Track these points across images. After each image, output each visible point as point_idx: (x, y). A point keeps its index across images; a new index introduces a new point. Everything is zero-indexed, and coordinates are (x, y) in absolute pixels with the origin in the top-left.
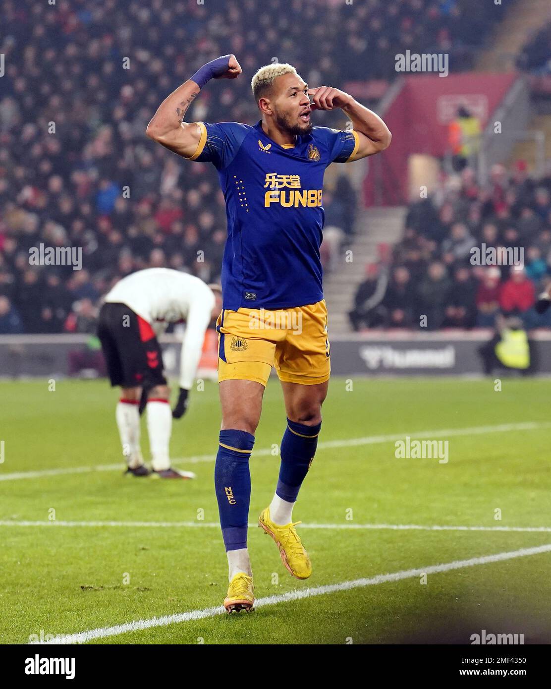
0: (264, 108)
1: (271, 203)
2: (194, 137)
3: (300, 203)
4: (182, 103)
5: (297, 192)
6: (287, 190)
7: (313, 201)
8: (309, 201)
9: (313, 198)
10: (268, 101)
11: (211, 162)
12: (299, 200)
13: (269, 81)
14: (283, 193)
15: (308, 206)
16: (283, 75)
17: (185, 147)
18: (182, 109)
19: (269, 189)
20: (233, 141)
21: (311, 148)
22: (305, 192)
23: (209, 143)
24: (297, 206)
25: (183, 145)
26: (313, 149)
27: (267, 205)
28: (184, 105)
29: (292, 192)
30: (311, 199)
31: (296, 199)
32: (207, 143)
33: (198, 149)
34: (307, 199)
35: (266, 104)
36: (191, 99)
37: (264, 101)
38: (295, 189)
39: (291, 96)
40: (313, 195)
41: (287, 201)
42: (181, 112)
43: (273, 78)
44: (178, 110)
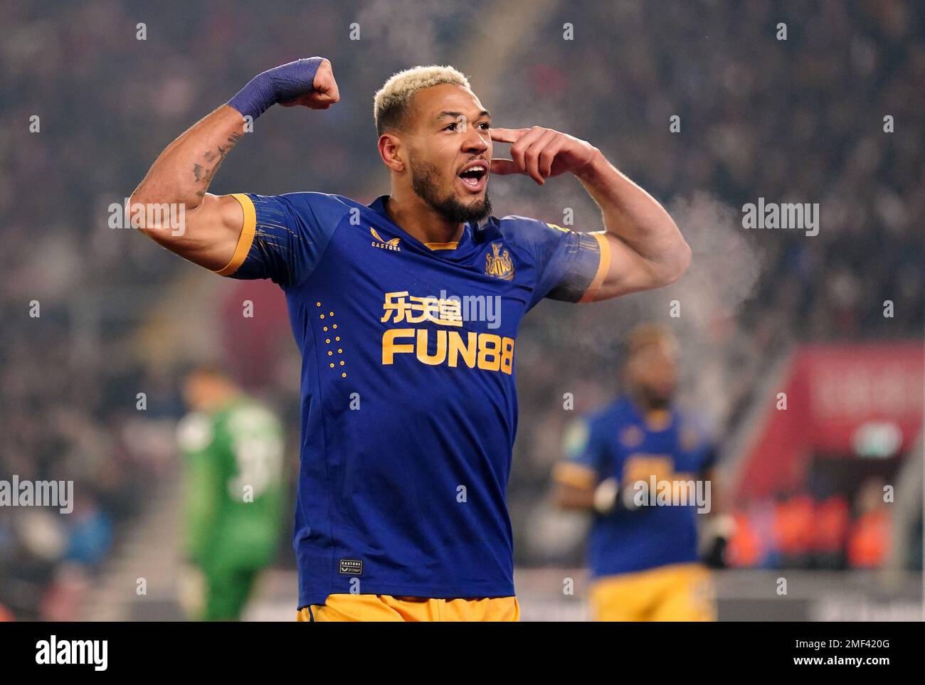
0: (388, 155)
1: (396, 356)
2: (227, 224)
3: (460, 358)
4: (207, 154)
5: (455, 336)
6: (432, 328)
7: (490, 358)
8: (482, 356)
9: (490, 352)
10: (396, 140)
11: (270, 279)
12: (459, 351)
13: (400, 98)
14: (423, 335)
15: (480, 366)
16: (432, 86)
17: (210, 247)
18: (205, 168)
19: (391, 325)
20: (313, 230)
21: (496, 251)
22: (472, 336)
23: (261, 237)
24: (453, 363)
25: (204, 245)
26: (501, 254)
27: (387, 359)
28: (210, 161)
29: (441, 335)
30: (485, 351)
31: (451, 349)
32: (257, 237)
33: (237, 250)
34: (478, 350)
35: (392, 148)
36: (228, 147)
37: (390, 142)
38: (449, 329)
39: (445, 129)
40: (491, 345)
41: (432, 350)
42: (203, 174)
43: (410, 92)
44: (197, 169)
